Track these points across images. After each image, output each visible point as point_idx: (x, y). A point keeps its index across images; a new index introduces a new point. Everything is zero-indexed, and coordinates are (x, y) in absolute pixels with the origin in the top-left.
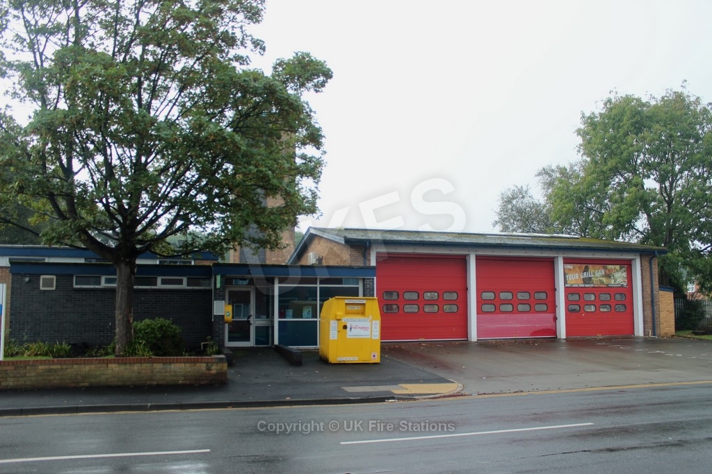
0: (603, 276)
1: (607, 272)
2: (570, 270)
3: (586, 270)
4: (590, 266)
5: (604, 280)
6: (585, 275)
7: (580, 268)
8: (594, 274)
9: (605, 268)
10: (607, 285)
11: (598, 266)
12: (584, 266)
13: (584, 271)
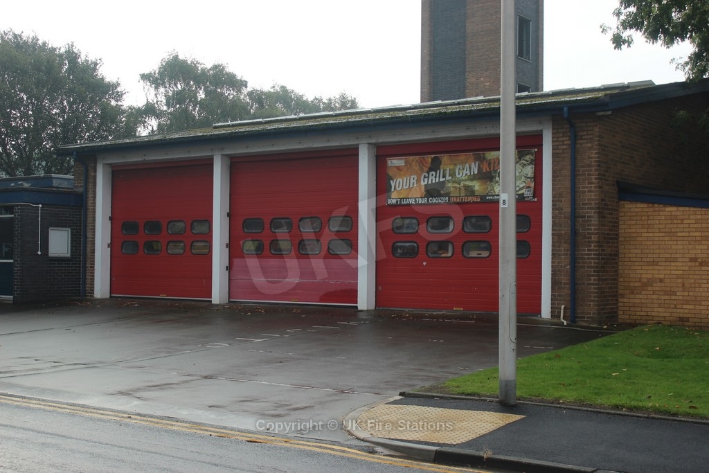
0: (473, 178)
1: (485, 168)
2: (399, 168)
3: (435, 166)
4: (445, 158)
5: (477, 186)
6: (433, 179)
7: (421, 163)
8: (452, 174)
9: (481, 159)
10: (483, 197)
11: (462, 156)
12: (429, 158)
13: (430, 170)
